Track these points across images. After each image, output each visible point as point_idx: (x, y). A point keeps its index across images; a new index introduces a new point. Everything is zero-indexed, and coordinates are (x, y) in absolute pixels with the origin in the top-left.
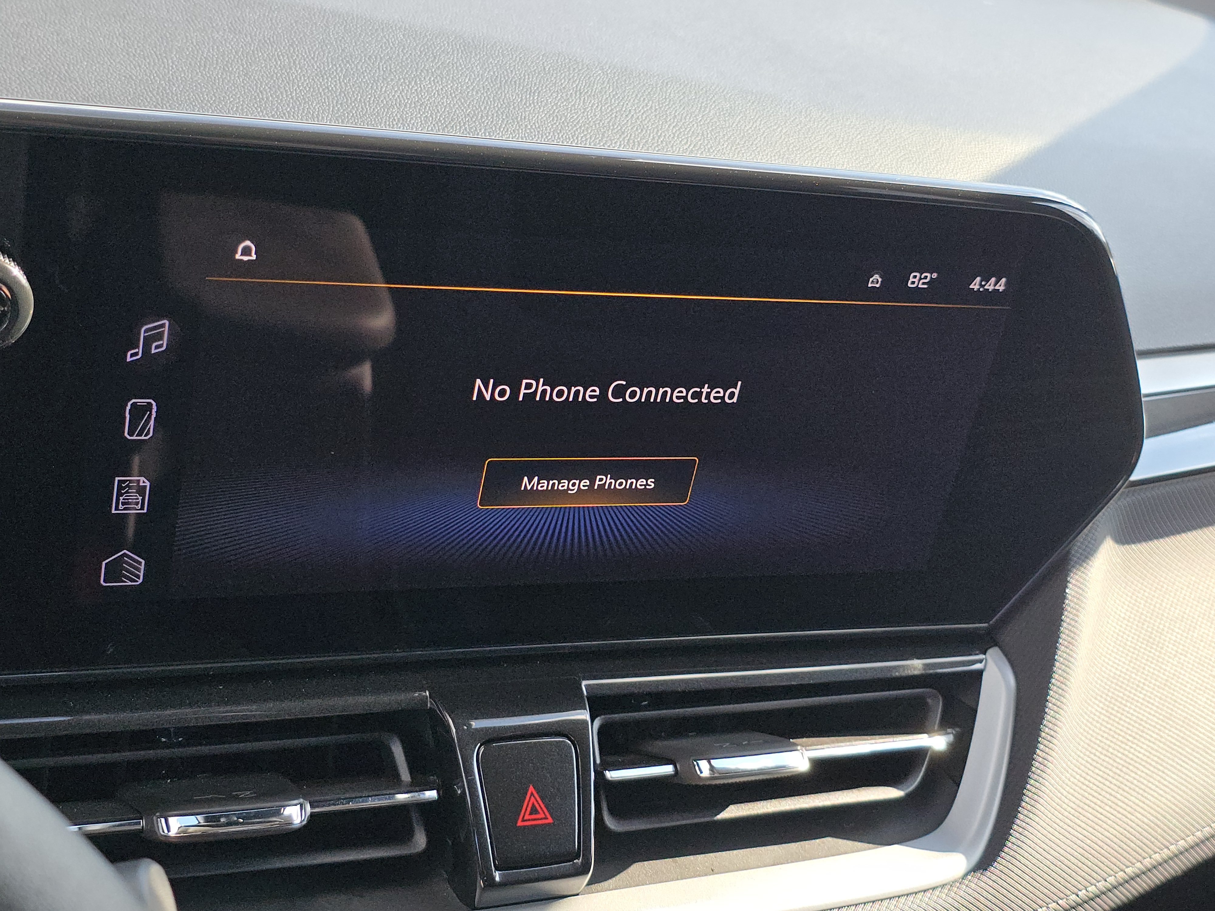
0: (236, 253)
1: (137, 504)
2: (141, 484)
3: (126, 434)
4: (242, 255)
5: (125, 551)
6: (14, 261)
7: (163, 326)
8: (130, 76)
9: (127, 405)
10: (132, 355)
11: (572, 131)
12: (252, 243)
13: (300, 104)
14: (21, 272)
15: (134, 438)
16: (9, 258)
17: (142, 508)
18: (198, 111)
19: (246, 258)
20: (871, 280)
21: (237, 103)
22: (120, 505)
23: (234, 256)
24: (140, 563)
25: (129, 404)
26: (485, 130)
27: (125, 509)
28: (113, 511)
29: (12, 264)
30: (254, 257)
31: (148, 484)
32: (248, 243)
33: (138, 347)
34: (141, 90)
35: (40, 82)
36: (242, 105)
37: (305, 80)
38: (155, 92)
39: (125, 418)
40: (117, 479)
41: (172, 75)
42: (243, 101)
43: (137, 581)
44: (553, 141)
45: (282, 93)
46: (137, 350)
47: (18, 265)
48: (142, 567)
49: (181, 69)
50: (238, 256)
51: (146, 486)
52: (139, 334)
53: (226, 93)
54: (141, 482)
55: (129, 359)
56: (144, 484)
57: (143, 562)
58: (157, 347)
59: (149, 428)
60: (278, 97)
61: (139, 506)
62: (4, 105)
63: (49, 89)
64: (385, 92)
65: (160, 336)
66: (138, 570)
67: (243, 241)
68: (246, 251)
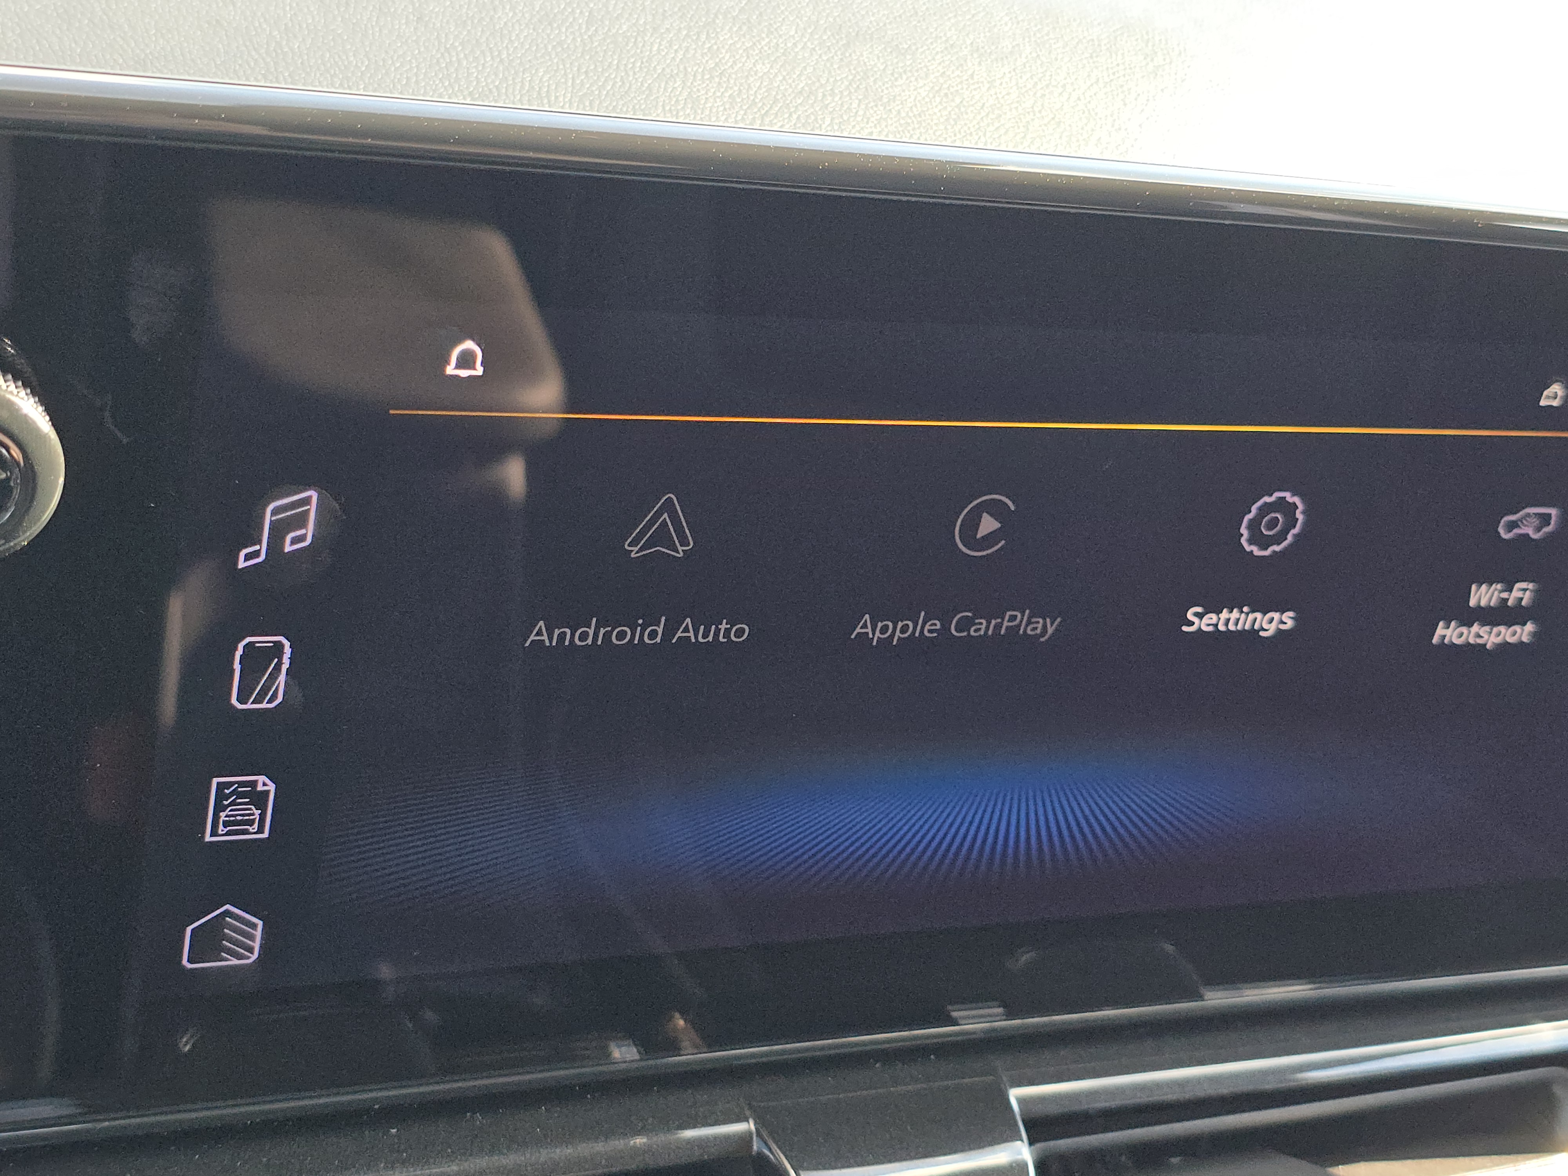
0: (447, 362)
1: (251, 823)
2: (260, 788)
3: (234, 701)
4: (458, 366)
5: (228, 907)
6: (25, 386)
7: (307, 501)
8: (217, 21)
9: (236, 649)
10: (248, 557)
11: (975, 122)
12: (479, 345)
13: (516, 73)
14: (41, 409)
15: (249, 706)
16: (15, 379)
17: (260, 830)
18: (341, 85)
19: (464, 373)
20: (1545, 393)
21: (406, 71)
22: (221, 827)
23: (443, 370)
24: (254, 926)
25: (241, 646)
26: (833, 119)
27: (228, 834)
28: (208, 838)
29: (23, 393)
30: (479, 371)
31: (271, 787)
32: (469, 345)
33: (260, 542)
34: (237, 47)
35: (58, 32)
36: (416, 75)
37: (521, 31)
38: (263, 51)
39: (232, 671)
40: (215, 781)
41: (291, 20)
42: (417, 67)
43: (249, 958)
44: (945, 139)
45: (483, 52)
46: (257, 547)
47: (34, 393)
48: (258, 933)
49: (306, 10)
50: (450, 370)
51: (268, 792)
52: (262, 517)
53: (386, 52)
54: (260, 785)
55: (242, 564)
56: (266, 788)
57: (260, 923)
58: (294, 541)
59: (277, 689)
60: (476, 59)
61: (256, 825)
62: (6, 79)
63: (73, 45)
64: (659, 50)
65: (300, 521)
66: (252, 938)
67: (460, 341)
68: (466, 360)
